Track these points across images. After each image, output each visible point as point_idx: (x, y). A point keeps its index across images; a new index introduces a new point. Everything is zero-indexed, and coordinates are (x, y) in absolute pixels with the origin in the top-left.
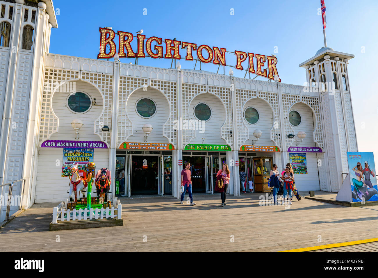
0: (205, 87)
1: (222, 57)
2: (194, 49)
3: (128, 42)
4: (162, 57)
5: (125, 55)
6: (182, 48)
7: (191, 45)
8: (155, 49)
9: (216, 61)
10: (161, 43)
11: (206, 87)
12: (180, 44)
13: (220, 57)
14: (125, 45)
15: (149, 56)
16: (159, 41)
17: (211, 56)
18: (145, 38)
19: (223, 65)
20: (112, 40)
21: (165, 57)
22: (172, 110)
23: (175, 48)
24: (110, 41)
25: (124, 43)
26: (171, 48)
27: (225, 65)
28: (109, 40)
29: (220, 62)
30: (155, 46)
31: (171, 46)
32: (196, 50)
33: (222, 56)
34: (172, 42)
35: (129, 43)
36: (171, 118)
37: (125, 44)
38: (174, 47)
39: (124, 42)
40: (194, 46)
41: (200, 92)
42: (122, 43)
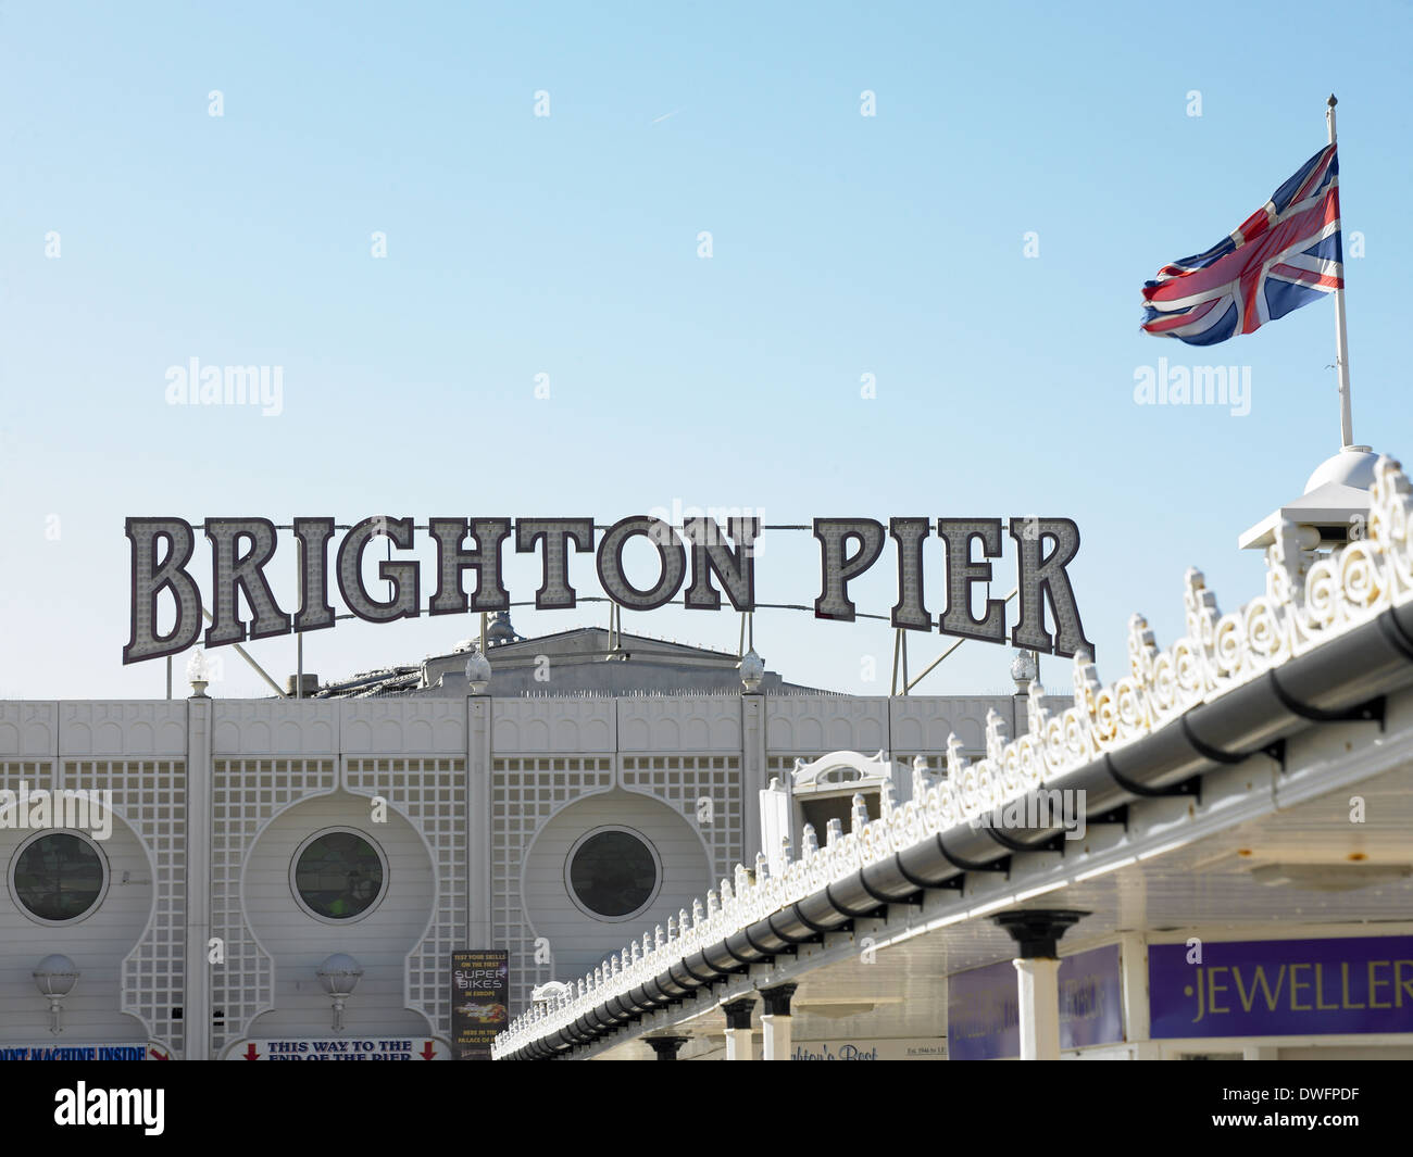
0: (605, 764)
2: (579, 549)
4: (417, 613)
5: (243, 630)
6: (519, 549)
7: (563, 529)
8: (383, 576)
10: (410, 545)
11: (613, 765)
12: (507, 533)
15: (352, 617)
18: (331, 532)
19: (739, 606)
20: (180, 569)
21: (434, 611)
22: (443, 889)
25: (236, 573)
26: (459, 560)
29: (724, 597)
30: (383, 565)
31: (460, 550)
32: (593, 551)
34: (465, 529)
35: (258, 569)
36: (438, 924)
37: (241, 578)
38: (478, 550)
39: (234, 568)
40: (583, 532)
41: (578, 790)
42: (227, 574)
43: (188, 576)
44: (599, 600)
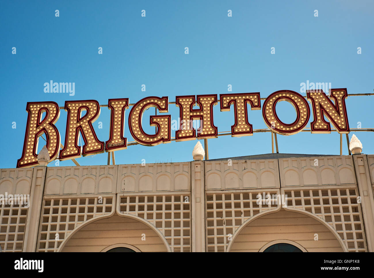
1: (338, 112)
2: (253, 106)
3: (88, 119)
4: (169, 139)
5: (79, 151)
6: (222, 107)
7: (244, 97)
8: (152, 122)
9: (319, 124)
10: (166, 108)
12: (216, 101)
13: (332, 112)
14: (80, 129)
15: (136, 144)
16: (162, 104)
17: (304, 114)
18: (127, 105)
19: (341, 130)
20: (51, 124)
21: (178, 138)
23: (202, 114)
24: (48, 127)
25: (78, 125)
26: (191, 114)
27: (347, 129)
28: (46, 125)
29: (332, 125)
30: (151, 117)
31: (191, 111)
32: (260, 107)
33: (336, 108)
34: (194, 100)
35: (89, 122)
37: (80, 126)
38: (201, 110)
39: (78, 122)
40: (254, 99)
42: (74, 125)
43: (54, 127)
44: (265, 131)
